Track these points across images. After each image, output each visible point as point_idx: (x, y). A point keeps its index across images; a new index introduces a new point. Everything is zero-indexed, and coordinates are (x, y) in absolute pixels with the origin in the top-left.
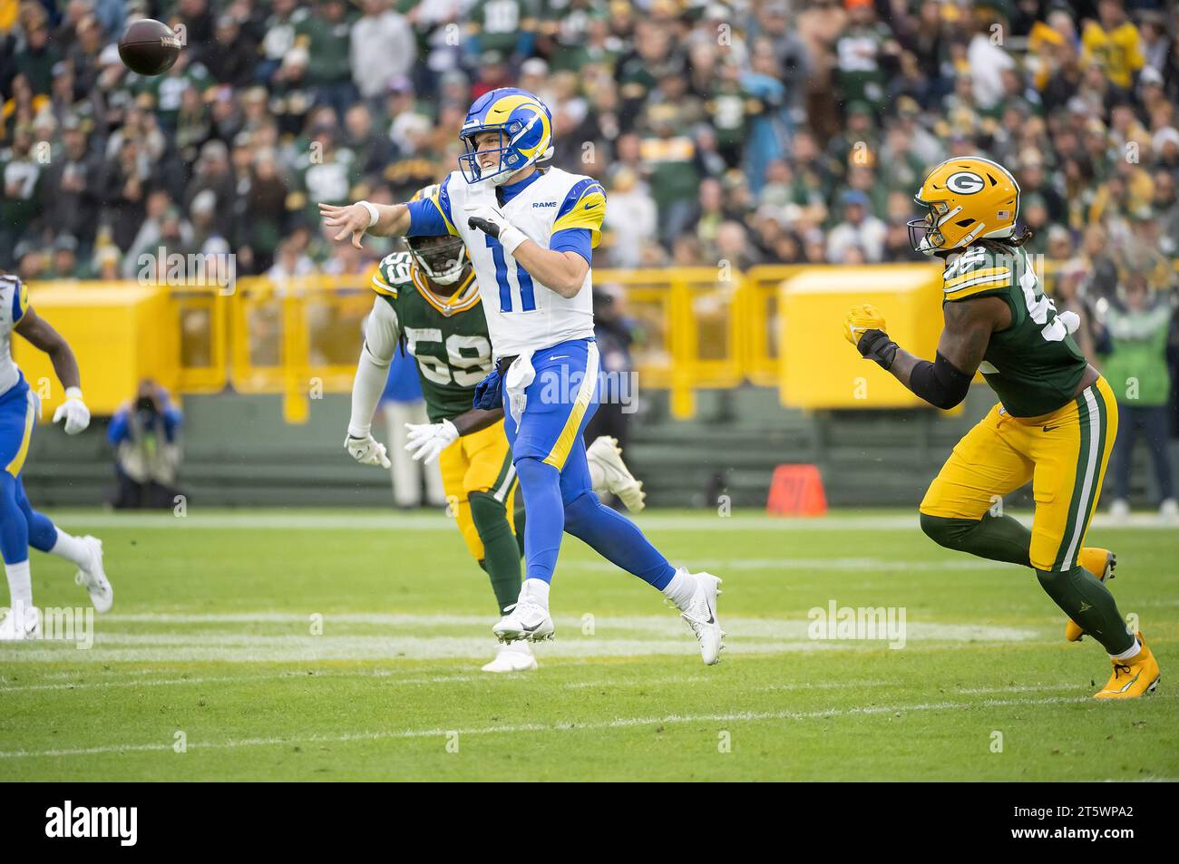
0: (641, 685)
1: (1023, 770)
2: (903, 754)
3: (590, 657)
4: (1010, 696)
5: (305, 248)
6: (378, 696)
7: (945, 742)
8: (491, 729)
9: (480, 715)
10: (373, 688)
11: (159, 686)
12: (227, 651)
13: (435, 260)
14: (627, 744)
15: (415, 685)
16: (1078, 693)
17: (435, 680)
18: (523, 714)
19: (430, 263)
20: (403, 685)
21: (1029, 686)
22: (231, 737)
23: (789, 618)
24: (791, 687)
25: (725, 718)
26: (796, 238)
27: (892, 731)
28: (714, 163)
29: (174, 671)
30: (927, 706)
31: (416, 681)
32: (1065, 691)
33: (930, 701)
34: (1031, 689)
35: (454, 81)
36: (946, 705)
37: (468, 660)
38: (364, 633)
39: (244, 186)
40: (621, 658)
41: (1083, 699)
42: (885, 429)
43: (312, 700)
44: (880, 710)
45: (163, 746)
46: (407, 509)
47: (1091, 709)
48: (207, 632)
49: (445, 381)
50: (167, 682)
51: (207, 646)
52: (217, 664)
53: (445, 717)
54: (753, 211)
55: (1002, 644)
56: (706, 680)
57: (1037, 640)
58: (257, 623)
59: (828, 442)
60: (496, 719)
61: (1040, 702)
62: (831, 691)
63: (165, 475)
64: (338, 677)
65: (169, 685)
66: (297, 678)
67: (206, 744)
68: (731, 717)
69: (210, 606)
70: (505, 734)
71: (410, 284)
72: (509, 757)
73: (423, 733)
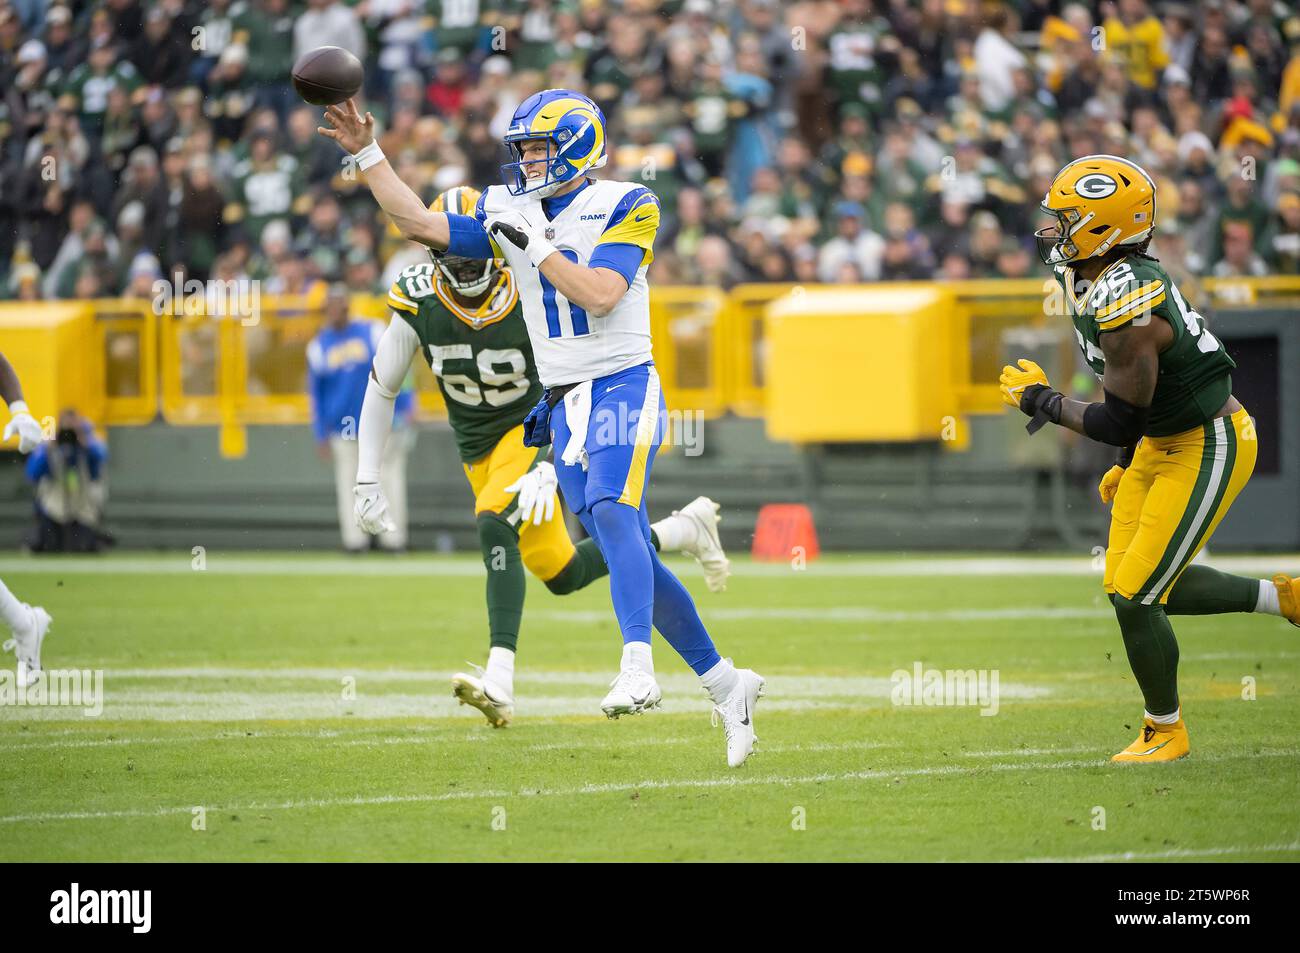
0: (612, 746)
1: (1034, 840)
2: (904, 824)
3: (557, 717)
4: (1019, 760)
5: (243, 266)
6: (323, 759)
7: (949, 810)
8: (448, 796)
9: (437, 781)
10: (318, 750)
11: (82, 748)
12: (157, 709)
13: (461, 270)
14: (598, 813)
15: (365, 747)
16: (1096, 756)
17: (389, 741)
18: (484, 779)
19: (456, 273)
20: (351, 747)
21: (1042, 748)
22: (162, 805)
23: (777, 673)
24: (779, 750)
25: (707, 783)
26: (784, 253)
27: (890, 798)
28: (695, 171)
29: (99, 731)
30: (928, 770)
31: (365, 743)
32: (1082, 753)
33: (931, 764)
34: (1044, 752)
35: (407, 82)
36: (949, 770)
37: (423, 720)
38: (309, 690)
39: (176, 196)
40: (592, 717)
41: (1101, 763)
42: (881, 466)
43: (251, 763)
44: (877, 775)
45: (87, 814)
46: (355, 552)
47: (1110, 773)
48: (135, 688)
49: (475, 402)
50: (91, 744)
51: (135, 704)
52: (147, 723)
53: (398, 782)
54: (737, 224)
55: (1011, 703)
56: (686, 741)
57: (1049, 698)
58: (190, 679)
59: (820, 480)
60: (454, 785)
61: (1054, 766)
62: (823, 755)
63: (88, 515)
64: (279, 738)
65: (93, 747)
66: (234, 739)
67: (134, 812)
68: (713, 783)
69: (138, 660)
70: (464, 801)
71: (434, 297)
72: (468, 826)
73: (373, 800)
